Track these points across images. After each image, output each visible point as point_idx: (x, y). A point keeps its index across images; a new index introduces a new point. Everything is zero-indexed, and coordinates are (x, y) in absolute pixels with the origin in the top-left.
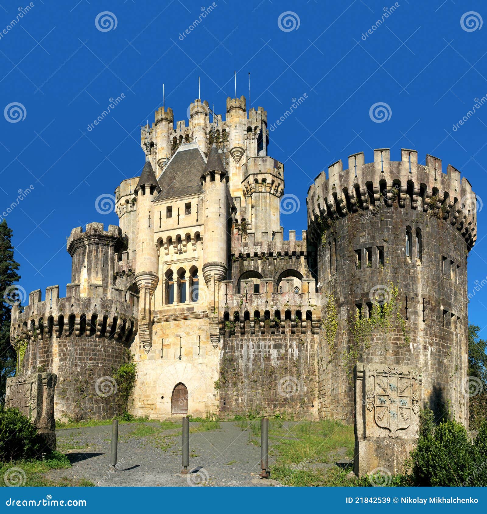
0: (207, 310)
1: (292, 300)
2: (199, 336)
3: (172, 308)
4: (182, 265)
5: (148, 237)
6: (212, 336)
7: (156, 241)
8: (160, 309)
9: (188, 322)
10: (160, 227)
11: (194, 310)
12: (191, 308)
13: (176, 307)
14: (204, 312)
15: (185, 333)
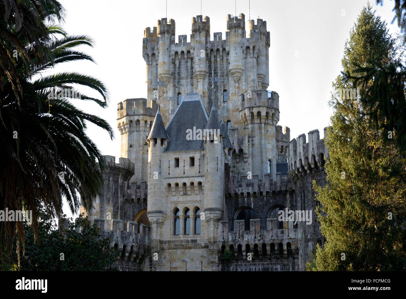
0: (208, 243)
1: (275, 236)
2: (202, 262)
3: (179, 239)
4: (187, 206)
5: (158, 183)
6: (212, 262)
7: (165, 185)
8: (168, 239)
9: (192, 251)
10: (169, 174)
11: (197, 242)
12: (194, 240)
13: (182, 239)
14: (205, 244)
15: (190, 259)
